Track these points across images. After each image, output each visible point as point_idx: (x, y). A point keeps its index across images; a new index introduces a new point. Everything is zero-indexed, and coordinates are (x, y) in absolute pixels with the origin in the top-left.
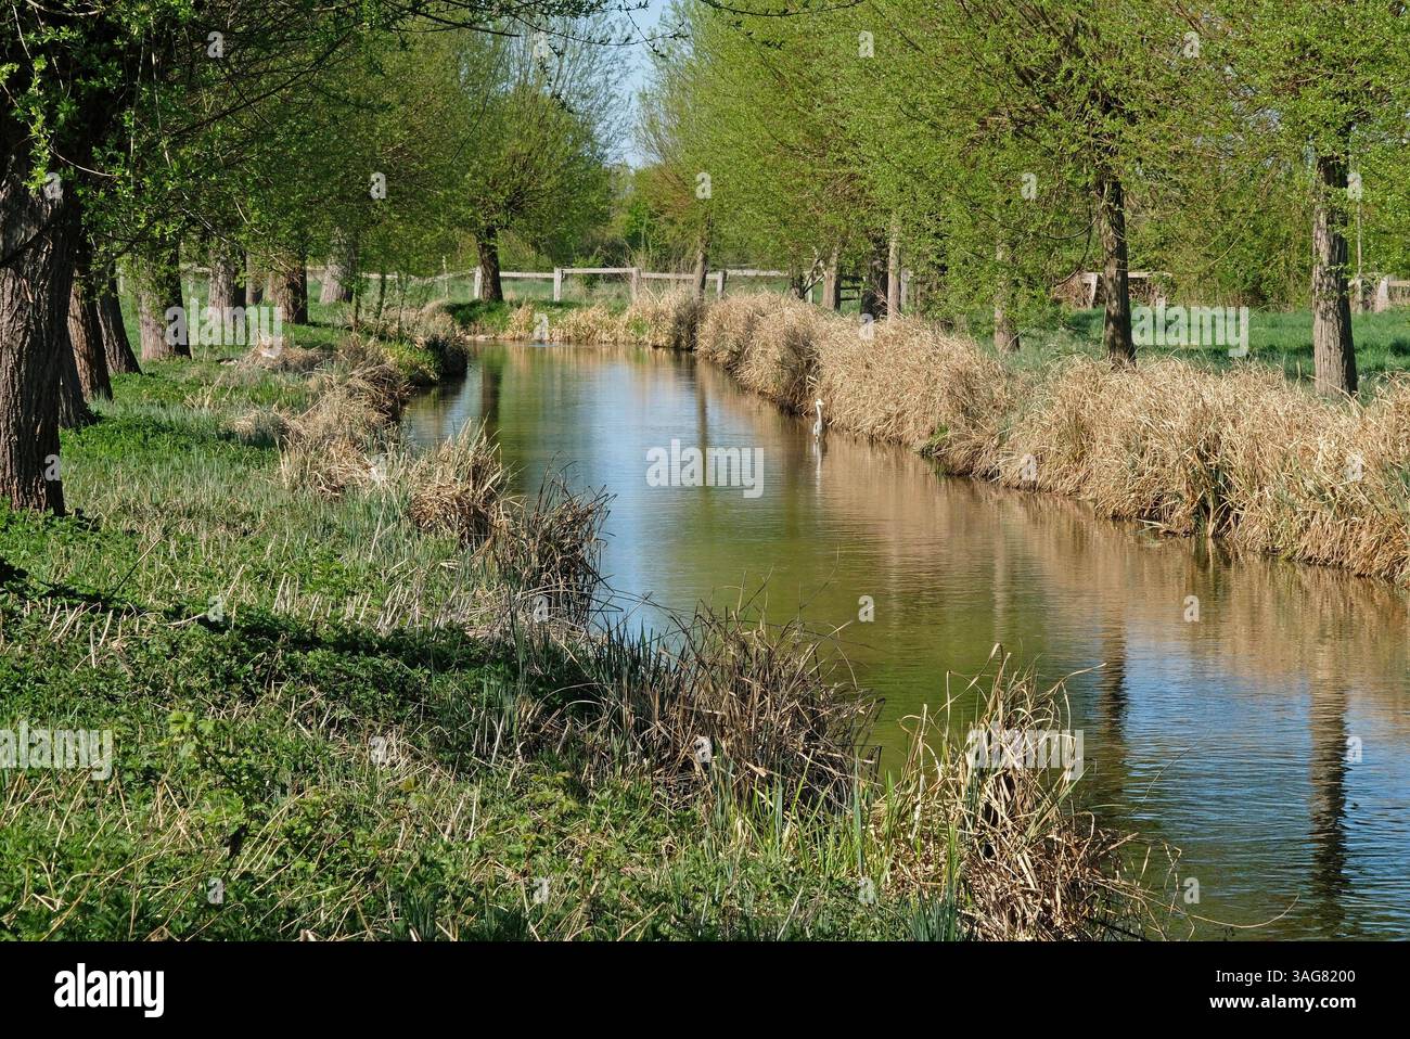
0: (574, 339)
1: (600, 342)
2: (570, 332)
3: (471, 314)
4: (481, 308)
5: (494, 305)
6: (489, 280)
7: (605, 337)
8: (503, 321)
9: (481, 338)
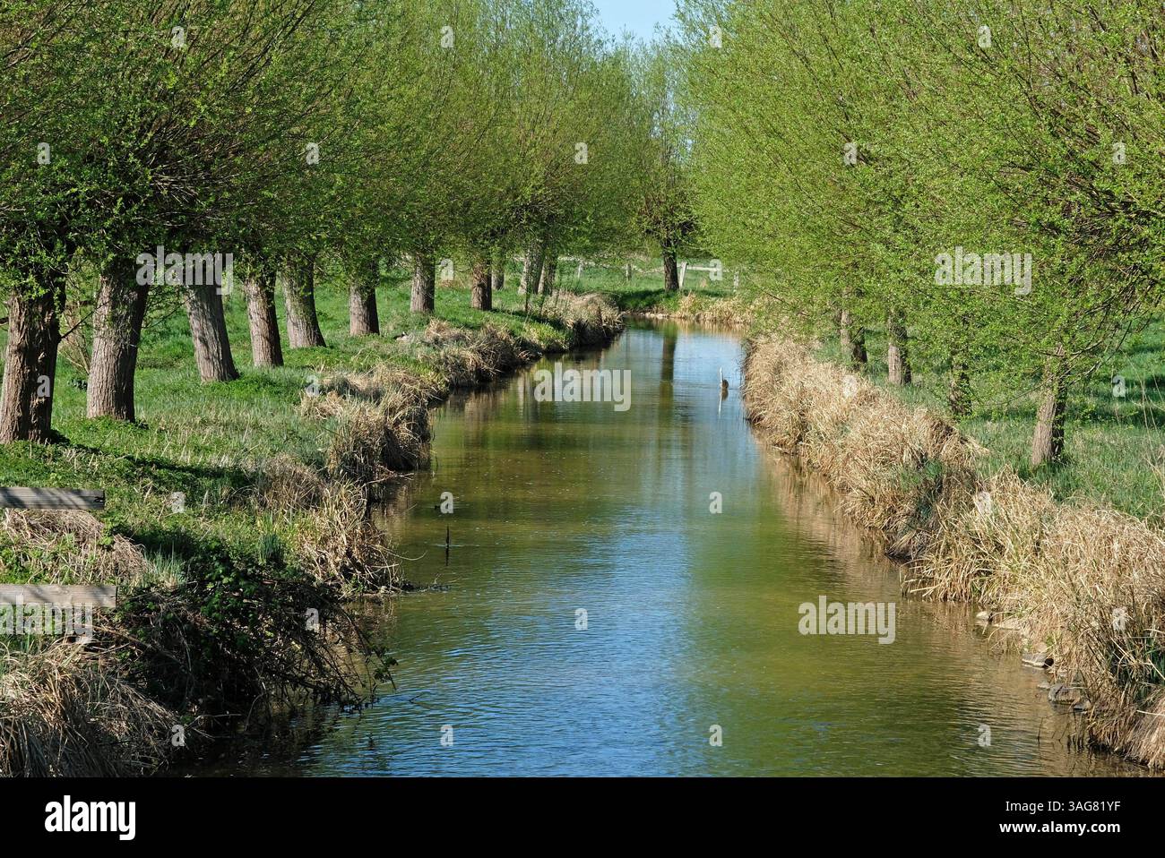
0: (718, 320)
1: (735, 323)
2: (717, 315)
3: (655, 299)
4: (662, 295)
5: (671, 293)
6: (669, 276)
7: (738, 319)
8: (675, 304)
9: (660, 316)
